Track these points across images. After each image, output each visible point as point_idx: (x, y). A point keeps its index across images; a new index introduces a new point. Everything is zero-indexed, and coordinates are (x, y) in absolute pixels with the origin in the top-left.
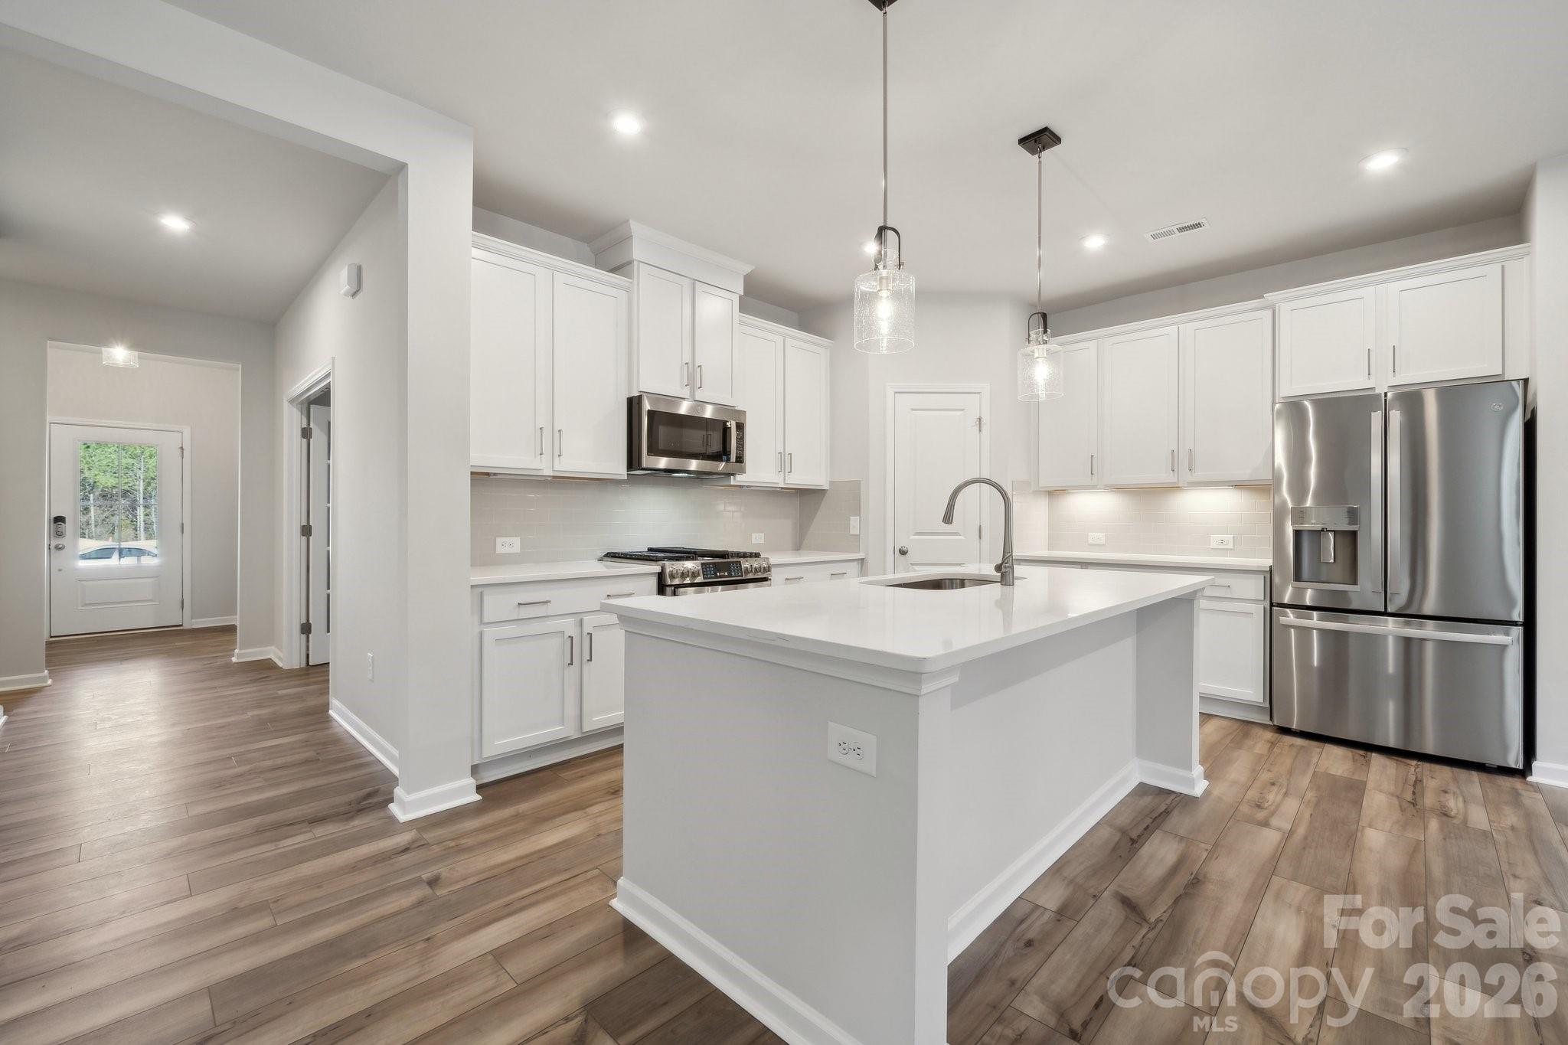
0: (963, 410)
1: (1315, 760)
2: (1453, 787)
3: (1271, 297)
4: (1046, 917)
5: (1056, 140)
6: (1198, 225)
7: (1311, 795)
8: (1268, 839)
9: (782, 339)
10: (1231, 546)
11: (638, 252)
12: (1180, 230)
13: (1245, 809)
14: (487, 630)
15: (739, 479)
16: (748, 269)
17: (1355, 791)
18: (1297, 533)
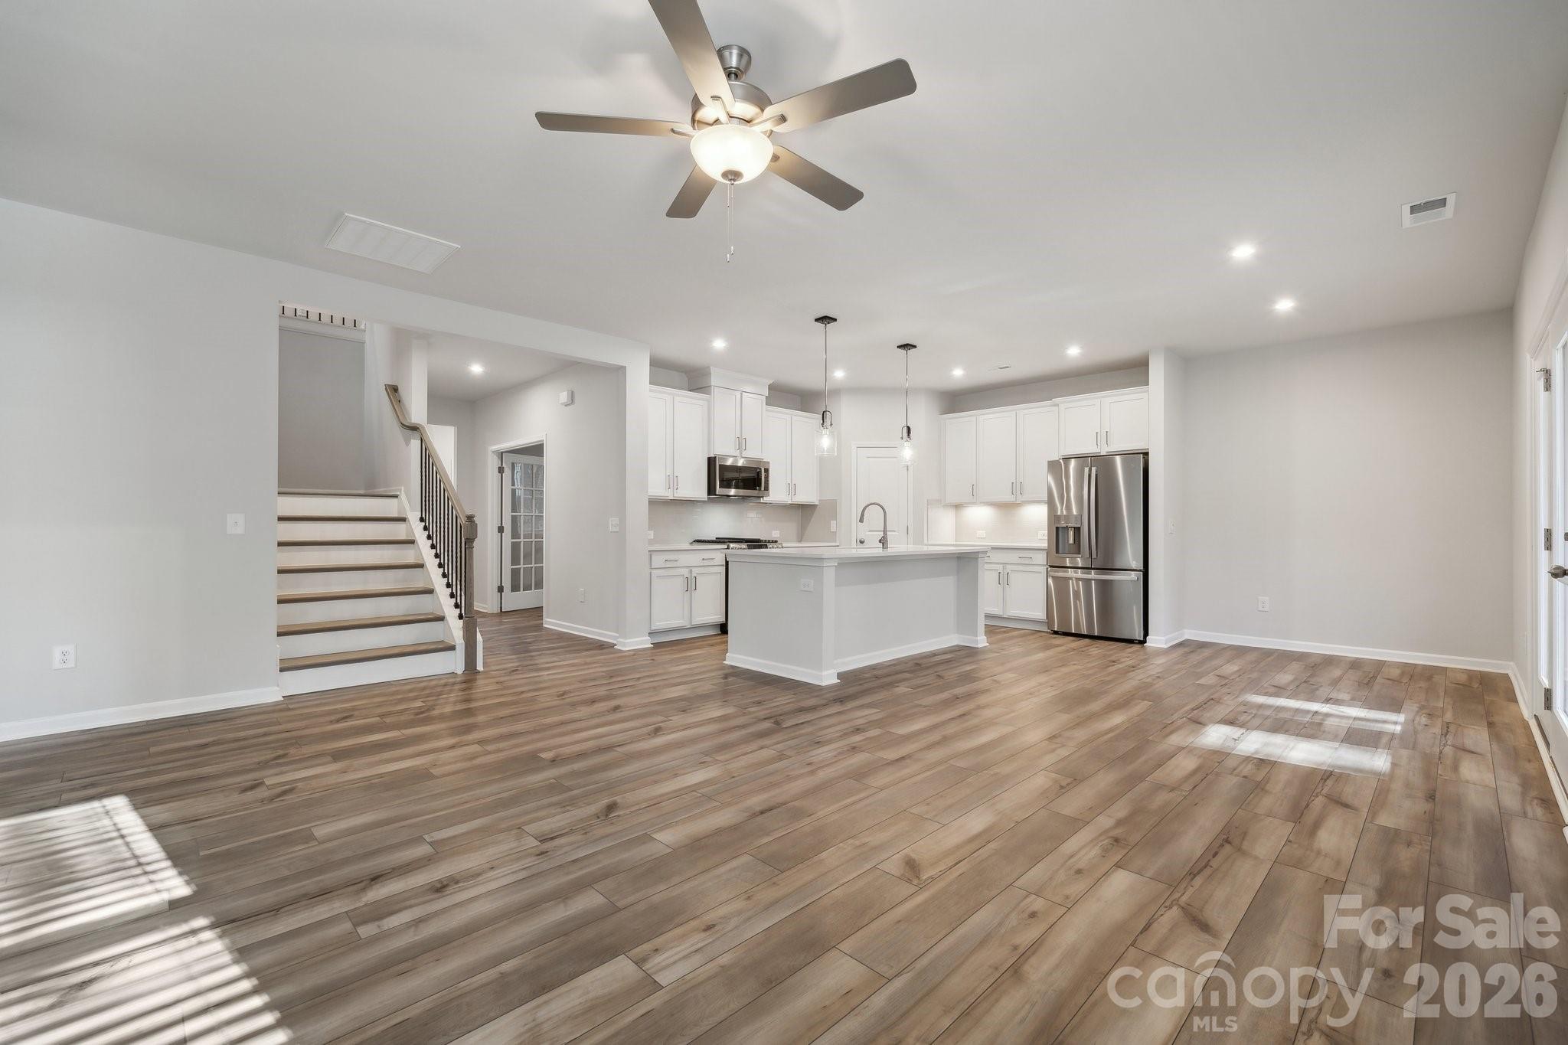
3: (1056, 401)
5: (915, 347)
6: (1009, 367)
9: (789, 417)
11: (714, 381)
12: (1000, 368)
14: (654, 571)
15: (766, 499)
16: (771, 381)
18: (1057, 528)
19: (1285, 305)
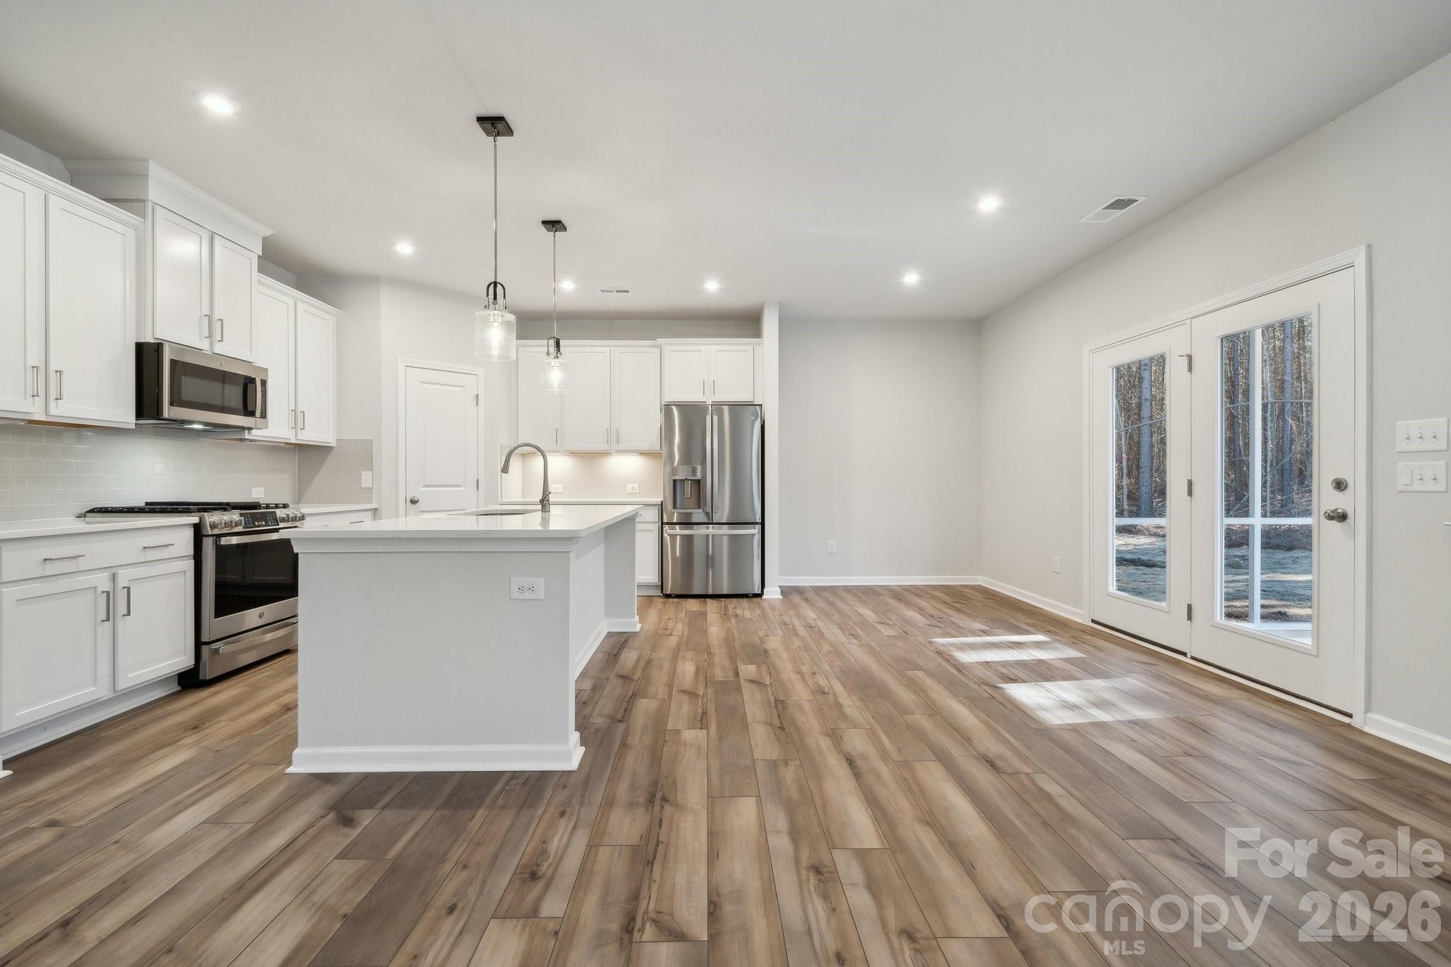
0: (464, 387)
1: (684, 607)
2: (738, 606)
3: (660, 341)
4: (587, 692)
5: (564, 229)
6: (628, 291)
7: (686, 620)
8: (673, 641)
9: (293, 301)
10: (638, 491)
11: (154, 193)
12: (617, 291)
13: (660, 631)
14: (7, 590)
15: (255, 434)
16: (268, 232)
17: (703, 615)
18: (675, 481)
19: (911, 279)
